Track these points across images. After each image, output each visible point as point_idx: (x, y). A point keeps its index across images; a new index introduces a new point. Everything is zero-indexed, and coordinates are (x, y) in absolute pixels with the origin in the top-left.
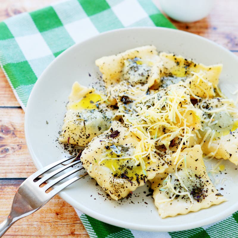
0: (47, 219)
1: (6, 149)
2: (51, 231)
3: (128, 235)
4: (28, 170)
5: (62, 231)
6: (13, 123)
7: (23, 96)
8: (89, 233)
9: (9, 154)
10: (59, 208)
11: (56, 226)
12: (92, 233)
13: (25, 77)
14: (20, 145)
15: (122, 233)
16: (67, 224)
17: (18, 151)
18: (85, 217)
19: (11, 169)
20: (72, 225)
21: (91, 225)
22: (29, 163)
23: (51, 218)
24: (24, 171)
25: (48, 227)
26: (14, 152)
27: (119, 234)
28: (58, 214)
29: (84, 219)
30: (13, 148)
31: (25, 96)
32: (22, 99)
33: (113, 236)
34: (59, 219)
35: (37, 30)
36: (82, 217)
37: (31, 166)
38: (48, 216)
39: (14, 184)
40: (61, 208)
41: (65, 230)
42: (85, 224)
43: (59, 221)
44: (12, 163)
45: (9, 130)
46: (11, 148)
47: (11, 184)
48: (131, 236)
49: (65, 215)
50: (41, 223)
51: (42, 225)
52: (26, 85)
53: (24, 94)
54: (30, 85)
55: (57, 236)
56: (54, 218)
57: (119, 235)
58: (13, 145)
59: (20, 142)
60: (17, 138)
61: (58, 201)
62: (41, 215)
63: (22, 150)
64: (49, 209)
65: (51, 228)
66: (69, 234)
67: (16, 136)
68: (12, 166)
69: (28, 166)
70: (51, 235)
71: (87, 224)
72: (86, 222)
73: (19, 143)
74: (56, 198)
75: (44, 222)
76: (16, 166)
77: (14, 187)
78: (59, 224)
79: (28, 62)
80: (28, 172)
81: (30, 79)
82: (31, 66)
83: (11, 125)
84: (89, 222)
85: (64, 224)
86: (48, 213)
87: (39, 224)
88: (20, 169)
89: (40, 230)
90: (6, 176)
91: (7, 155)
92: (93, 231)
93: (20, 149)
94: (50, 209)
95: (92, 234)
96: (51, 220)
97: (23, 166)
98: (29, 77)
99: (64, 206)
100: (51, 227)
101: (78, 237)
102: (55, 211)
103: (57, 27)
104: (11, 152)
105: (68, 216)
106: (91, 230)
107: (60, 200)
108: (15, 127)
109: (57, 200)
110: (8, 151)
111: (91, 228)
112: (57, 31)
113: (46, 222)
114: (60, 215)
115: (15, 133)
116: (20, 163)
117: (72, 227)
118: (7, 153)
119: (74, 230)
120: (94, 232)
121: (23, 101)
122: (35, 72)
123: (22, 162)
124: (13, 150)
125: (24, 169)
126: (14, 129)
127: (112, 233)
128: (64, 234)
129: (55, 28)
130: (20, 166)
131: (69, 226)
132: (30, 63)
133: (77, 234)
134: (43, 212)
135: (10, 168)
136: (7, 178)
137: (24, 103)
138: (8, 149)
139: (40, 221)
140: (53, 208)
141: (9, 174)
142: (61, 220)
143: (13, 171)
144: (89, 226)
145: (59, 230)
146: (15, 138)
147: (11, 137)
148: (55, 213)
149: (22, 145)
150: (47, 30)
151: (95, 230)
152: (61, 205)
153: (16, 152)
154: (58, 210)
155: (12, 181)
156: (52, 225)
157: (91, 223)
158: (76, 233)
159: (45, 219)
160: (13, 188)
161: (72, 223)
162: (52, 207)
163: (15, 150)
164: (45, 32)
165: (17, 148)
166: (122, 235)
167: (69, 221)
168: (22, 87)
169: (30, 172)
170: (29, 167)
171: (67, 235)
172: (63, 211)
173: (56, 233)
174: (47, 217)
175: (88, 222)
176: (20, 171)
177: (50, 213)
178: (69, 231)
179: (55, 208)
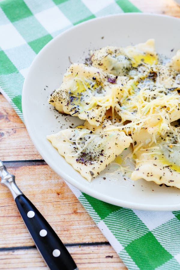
0: (48, 199)
1: (1, 133)
2: (54, 210)
3: (128, 212)
4: (25, 153)
5: (65, 210)
6: (5, 108)
7: (4, 85)
8: (90, 213)
9: (5, 138)
10: (60, 188)
11: (59, 205)
12: (93, 212)
13: (3, 66)
14: (15, 129)
15: (122, 210)
16: (69, 203)
17: (13, 135)
18: (83, 198)
19: (8, 153)
20: (74, 204)
21: (91, 205)
22: (25, 146)
23: (53, 198)
24: (21, 154)
25: (51, 207)
26: (10, 135)
27: (120, 211)
28: (59, 194)
29: (83, 200)
30: (8, 132)
31: (6, 85)
32: (4, 88)
33: (114, 214)
34: (60, 199)
35: (8, 20)
36: (81, 198)
37: (27, 148)
38: (50, 197)
39: (12, 166)
40: (61, 188)
41: (68, 209)
42: (85, 204)
43: (61, 200)
44: (9, 147)
45: (2, 115)
46: (6, 133)
47: (10, 166)
48: (132, 213)
49: (66, 195)
50: (43, 203)
51: (44, 205)
52: (6, 74)
53: (5, 84)
54: (10, 75)
55: (61, 215)
56: (56, 198)
57: (120, 213)
58: (8, 129)
59: (15, 126)
60: (11, 122)
61: (58, 181)
62: (42, 195)
63: (17, 134)
64: (49, 189)
65: (54, 208)
66: (72, 213)
67: (10, 121)
68: (9, 149)
69: (24, 149)
70: (54, 215)
71: (87, 205)
72: (85, 202)
73: (13, 127)
74: (56, 178)
75: (46, 202)
76: (13, 149)
77: (13, 169)
78: (61, 203)
79: (4, 51)
80: (25, 155)
81: (8, 69)
82: (8, 56)
83: (4, 110)
84: (89, 203)
85: (66, 204)
86: (49, 193)
87: (41, 204)
88: (17, 152)
89: (43, 210)
90: (4, 159)
91: (3, 139)
92: (94, 210)
93: (15, 132)
94: (51, 189)
95: (92, 214)
96: (53, 200)
97: (20, 149)
98: (7, 67)
99: (64, 186)
100: (53, 206)
101: (81, 215)
102: (55, 191)
103: (28, 16)
104: (6, 136)
105: (68, 195)
106: (92, 210)
107: (59, 180)
108: (8, 112)
109: (56, 180)
110: (3, 135)
111: (91, 208)
112: (27, 20)
113: (48, 202)
114: (61, 195)
115: (9, 118)
116: (17, 146)
117: (74, 206)
118: (3, 137)
119: (77, 208)
120: (95, 212)
121: (5, 90)
122: (12, 61)
123: (18, 145)
124: (8, 134)
125: (21, 152)
126: (7, 113)
127: (113, 211)
128: (67, 213)
129: (26, 17)
130: (17, 149)
131: (71, 205)
132: (6, 53)
133: (80, 213)
134: (44, 192)
135: (7, 151)
136: (5, 161)
137: (7, 92)
138: (3, 133)
139: (43, 201)
140: (54, 189)
141: (7, 157)
142: (62, 199)
143: (10, 154)
144: (89, 206)
145: (61, 209)
146: (9, 123)
147: (5, 122)
148: (56, 193)
149: (17, 129)
150: (18, 20)
151: (95, 210)
152: (61, 186)
153: (11, 136)
154: (59, 190)
155: (11, 164)
156: (54, 205)
157: (90, 203)
158: (78, 211)
159: (47, 199)
160: (11, 171)
161: (73, 202)
162: (52, 187)
163: (10, 134)
164: (17, 22)
165: (12, 132)
166: (123, 212)
167: (70, 200)
168: (2, 76)
169: (27, 155)
170: (26, 150)
171: (70, 214)
172: (63, 191)
173: (59, 212)
174: (48, 197)
175: (87, 202)
176: (17, 154)
177: (51, 193)
178: (72, 209)
179: (56, 188)
